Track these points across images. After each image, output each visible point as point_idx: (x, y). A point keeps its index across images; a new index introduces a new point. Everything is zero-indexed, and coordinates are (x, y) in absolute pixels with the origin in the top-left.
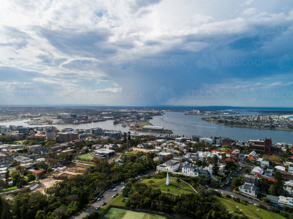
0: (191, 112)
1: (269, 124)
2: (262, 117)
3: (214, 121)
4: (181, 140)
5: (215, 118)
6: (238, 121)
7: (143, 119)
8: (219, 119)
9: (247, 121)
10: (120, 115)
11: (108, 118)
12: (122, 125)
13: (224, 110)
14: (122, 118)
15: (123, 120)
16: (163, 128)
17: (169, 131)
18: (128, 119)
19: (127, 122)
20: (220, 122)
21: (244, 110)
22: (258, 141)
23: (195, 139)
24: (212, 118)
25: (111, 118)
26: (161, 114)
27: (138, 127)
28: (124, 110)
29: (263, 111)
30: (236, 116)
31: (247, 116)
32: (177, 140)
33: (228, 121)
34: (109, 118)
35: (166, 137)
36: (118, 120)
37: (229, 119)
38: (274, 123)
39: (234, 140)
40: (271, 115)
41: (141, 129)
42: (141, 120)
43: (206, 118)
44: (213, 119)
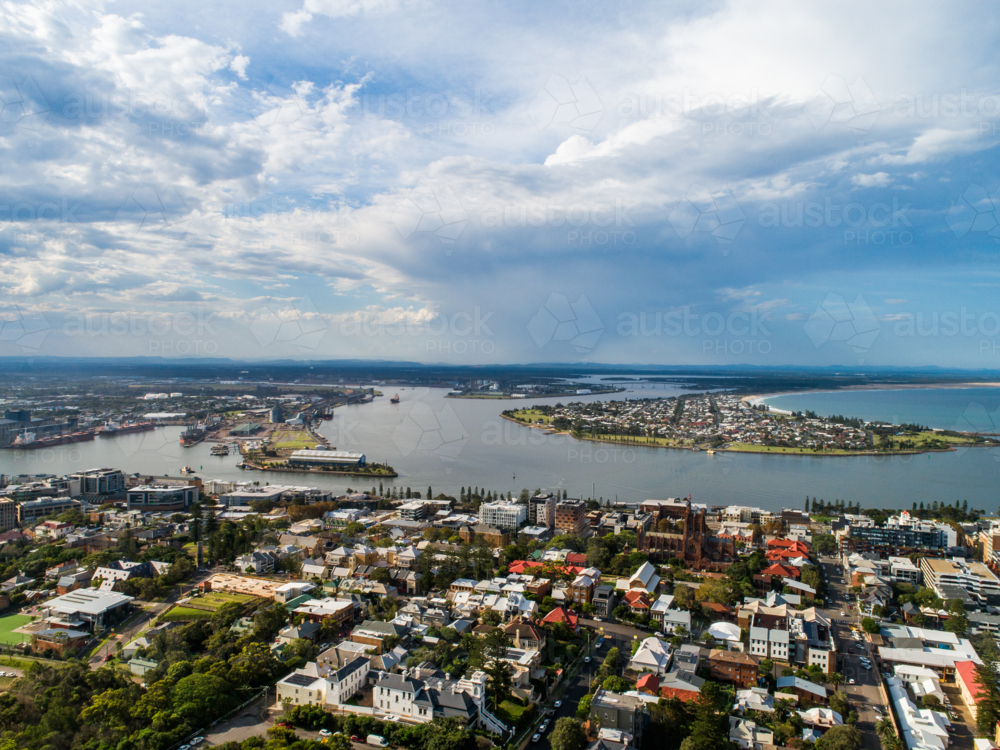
0: (469, 386)
1: (709, 430)
2: (691, 404)
3: (541, 421)
4: (415, 510)
5: (546, 410)
6: (616, 419)
7: (295, 420)
8: (559, 413)
9: (643, 420)
10: (212, 404)
11: (162, 419)
12: (215, 445)
13: (577, 377)
14: (217, 418)
15: (217, 428)
16: (364, 456)
17: (383, 467)
18: (240, 421)
19: (234, 434)
20: (562, 424)
21: (638, 377)
22: (670, 502)
23: (469, 501)
24: (537, 412)
25: (176, 418)
26: (364, 396)
27: (273, 454)
28: (233, 382)
29: (695, 380)
30: (613, 402)
31: (645, 400)
32: (403, 510)
33: (585, 422)
34: (169, 419)
35: (367, 498)
36: (202, 427)
37: (589, 413)
38: (723, 428)
39: (598, 501)
40: (716, 394)
41: (281, 465)
42: (289, 424)
43: (516, 410)
44: (538, 414)
